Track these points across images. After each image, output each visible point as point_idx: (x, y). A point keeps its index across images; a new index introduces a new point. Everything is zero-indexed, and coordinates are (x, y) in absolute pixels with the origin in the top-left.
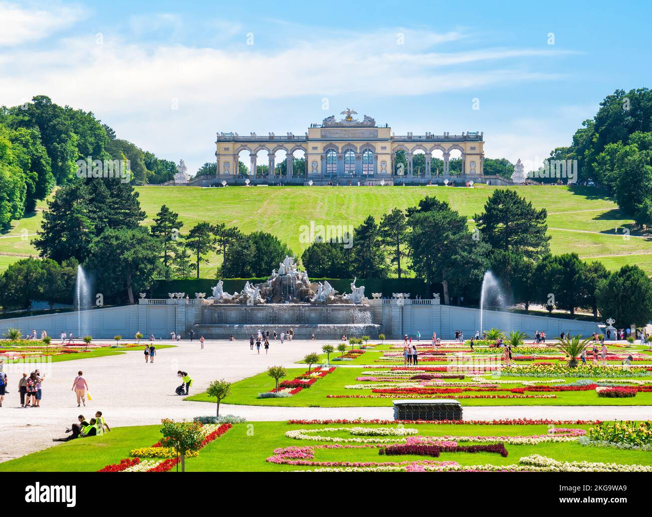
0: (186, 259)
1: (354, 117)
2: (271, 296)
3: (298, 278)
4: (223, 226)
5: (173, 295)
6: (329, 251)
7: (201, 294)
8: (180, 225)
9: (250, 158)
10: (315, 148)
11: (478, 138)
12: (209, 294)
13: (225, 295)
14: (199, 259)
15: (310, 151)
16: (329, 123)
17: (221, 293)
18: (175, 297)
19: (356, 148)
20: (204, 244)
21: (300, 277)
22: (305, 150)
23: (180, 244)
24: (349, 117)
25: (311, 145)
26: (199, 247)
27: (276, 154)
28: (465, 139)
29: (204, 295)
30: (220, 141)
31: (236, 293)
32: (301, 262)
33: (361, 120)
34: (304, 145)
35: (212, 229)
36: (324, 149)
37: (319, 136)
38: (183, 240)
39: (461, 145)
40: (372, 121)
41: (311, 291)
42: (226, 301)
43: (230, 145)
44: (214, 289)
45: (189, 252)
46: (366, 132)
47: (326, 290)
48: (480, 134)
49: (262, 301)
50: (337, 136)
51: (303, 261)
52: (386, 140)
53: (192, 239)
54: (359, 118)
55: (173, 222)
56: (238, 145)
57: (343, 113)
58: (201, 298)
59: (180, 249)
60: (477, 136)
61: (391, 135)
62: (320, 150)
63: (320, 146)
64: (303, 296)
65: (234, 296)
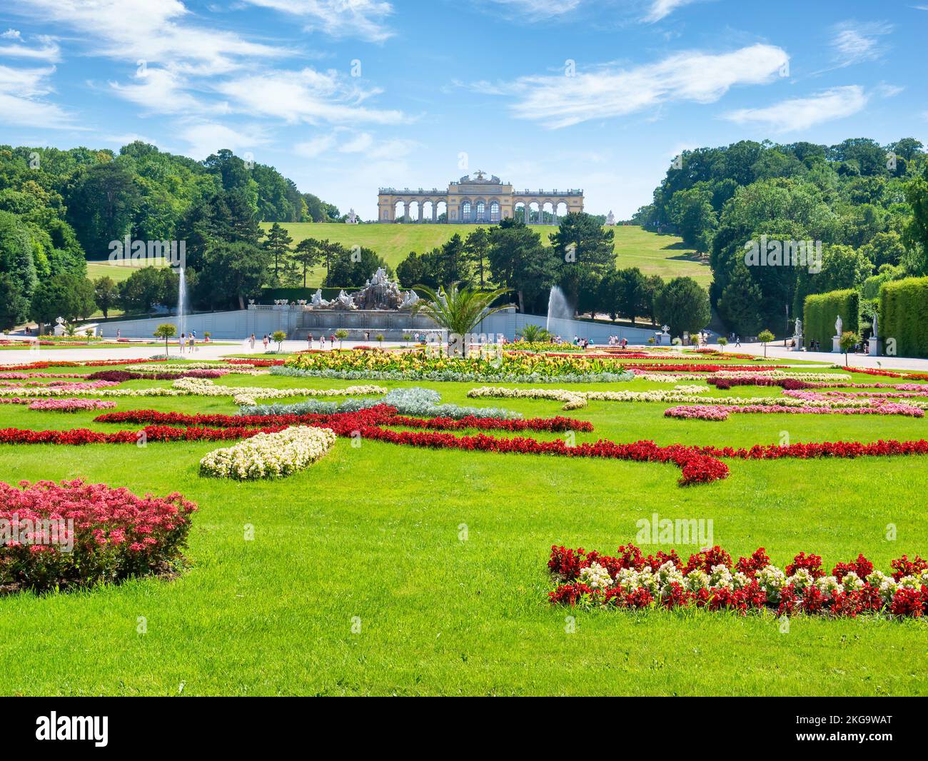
0: (296, 271)
1: (484, 177)
2: (364, 303)
3: (388, 287)
4: (327, 241)
5: (278, 302)
6: (420, 265)
7: (302, 301)
8: (290, 240)
9: (404, 207)
10: (453, 200)
11: (580, 194)
12: (309, 301)
13: (323, 302)
14: (305, 271)
15: (450, 202)
16: (465, 181)
17: (319, 300)
18: (280, 304)
19: (485, 200)
20: (311, 257)
21: (391, 287)
22: (447, 202)
23: (289, 257)
24: (480, 177)
25: (451, 198)
26: (307, 260)
27: (424, 205)
28: (570, 194)
29: (305, 302)
30: (381, 194)
31: (333, 301)
32: (395, 275)
33: (489, 179)
34: (445, 198)
35: (316, 244)
36: (461, 201)
37: (457, 192)
38: (292, 254)
39: (567, 199)
40: (498, 180)
41: (399, 299)
42: (324, 307)
43: (388, 198)
44: (313, 296)
45: (298, 264)
46: (493, 189)
47: (412, 298)
48: (581, 191)
49: (355, 307)
50: (471, 191)
51: (397, 273)
52: (508, 195)
53: (300, 253)
54: (488, 177)
55: (283, 238)
56: (395, 197)
57: (476, 173)
58: (302, 304)
59: (291, 263)
60: (579, 193)
61: (513, 191)
62: (458, 202)
63: (458, 199)
64: (392, 304)
65: (331, 303)
